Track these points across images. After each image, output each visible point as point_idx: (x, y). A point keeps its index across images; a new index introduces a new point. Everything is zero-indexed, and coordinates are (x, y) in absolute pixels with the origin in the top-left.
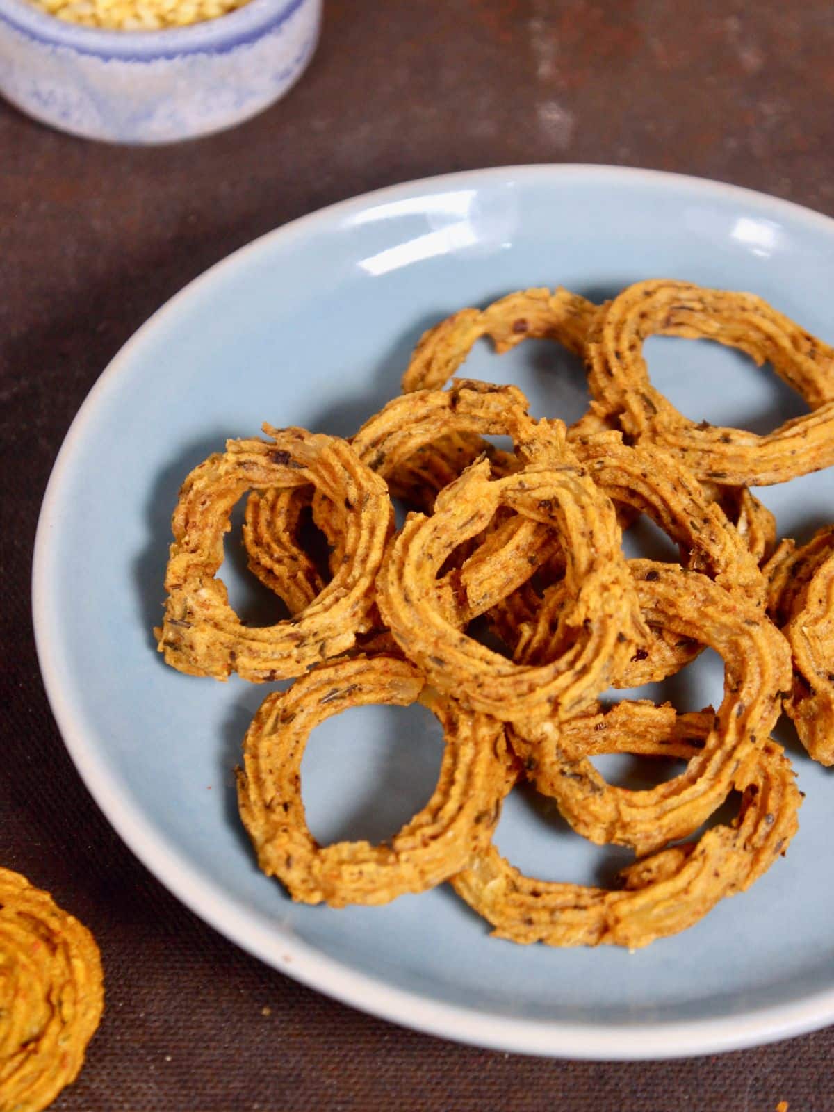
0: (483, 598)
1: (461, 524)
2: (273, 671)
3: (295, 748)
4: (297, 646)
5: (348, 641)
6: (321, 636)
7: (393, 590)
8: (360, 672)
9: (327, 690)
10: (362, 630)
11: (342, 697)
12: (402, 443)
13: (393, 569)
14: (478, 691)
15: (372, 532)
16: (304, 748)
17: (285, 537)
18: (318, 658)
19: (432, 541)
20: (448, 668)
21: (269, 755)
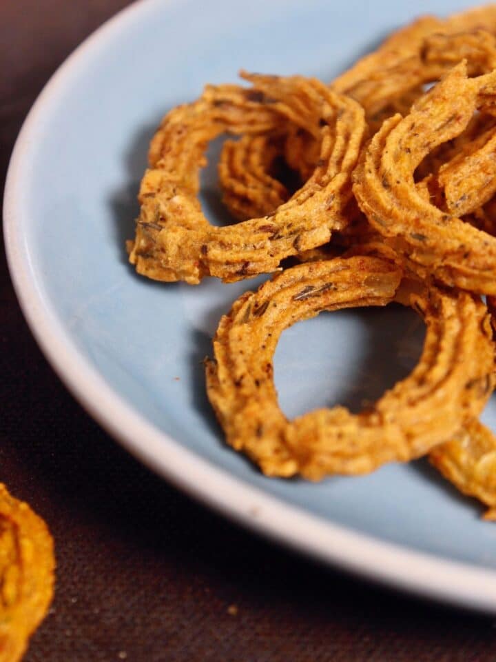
0: (462, 198)
1: (438, 126)
2: (246, 264)
3: (267, 341)
4: (271, 239)
5: (322, 235)
6: (296, 227)
7: (371, 177)
8: (336, 272)
9: (302, 287)
10: (338, 227)
11: (317, 295)
12: (374, 91)
13: (369, 163)
14: (464, 262)
15: (347, 138)
16: (277, 341)
17: (260, 171)
18: (292, 252)
19: (410, 138)
20: (430, 242)
21: (240, 339)
